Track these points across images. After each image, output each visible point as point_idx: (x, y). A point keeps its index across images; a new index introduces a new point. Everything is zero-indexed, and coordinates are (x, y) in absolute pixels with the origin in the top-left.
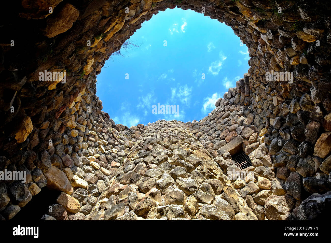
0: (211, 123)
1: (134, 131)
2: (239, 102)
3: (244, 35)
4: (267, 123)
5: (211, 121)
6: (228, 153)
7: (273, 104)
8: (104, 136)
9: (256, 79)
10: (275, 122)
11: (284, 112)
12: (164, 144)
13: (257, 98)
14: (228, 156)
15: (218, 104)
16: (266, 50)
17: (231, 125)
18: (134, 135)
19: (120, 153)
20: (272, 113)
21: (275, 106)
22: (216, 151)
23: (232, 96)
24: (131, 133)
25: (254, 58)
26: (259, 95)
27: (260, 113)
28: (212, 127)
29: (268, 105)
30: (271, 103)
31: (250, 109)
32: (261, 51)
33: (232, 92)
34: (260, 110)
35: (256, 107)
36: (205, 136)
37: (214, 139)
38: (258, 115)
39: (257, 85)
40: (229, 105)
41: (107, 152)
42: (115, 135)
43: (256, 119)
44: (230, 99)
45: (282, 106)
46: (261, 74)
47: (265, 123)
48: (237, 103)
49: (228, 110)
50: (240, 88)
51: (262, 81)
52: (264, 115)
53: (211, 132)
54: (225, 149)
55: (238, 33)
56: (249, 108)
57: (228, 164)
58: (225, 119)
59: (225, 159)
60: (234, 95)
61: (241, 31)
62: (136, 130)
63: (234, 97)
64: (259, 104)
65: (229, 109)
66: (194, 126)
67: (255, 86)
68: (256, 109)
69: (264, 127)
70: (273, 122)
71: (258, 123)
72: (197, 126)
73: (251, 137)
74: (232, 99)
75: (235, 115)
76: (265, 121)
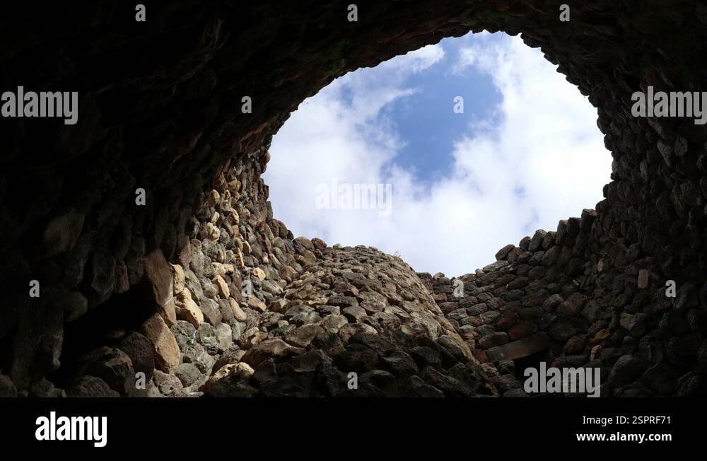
0: (480, 289)
1: (302, 249)
2: (554, 263)
3: (619, 133)
4: (613, 320)
5: (479, 285)
6: (511, 363)
7: (637, 285)
8: (249, 232)
9: (611, 225)
10: (633, 320)
11: (659, 306)
12: (390, 295)
13: (600, 266)
14: (510, 367)
15: (503, 256)
16: (659, 173)
17: (526, 307)
18: (300, 257)
19: (269, 285)
20: (629, 303)
21: (640, 289)
22: (484, 352)
23: (540, 248)
24: (297, 252)
25: (621, 184)
26: (607, 260)
27: (601, 298)
28: (480, 298)
29: (626, 284)
30: (633, 280)
31: (577, 284)
32: (645, 173)
33: (542, 239)
34: (602, 290)
35: (592, 282)
36: (462, 313)
37: (481, 324)
38: (594, 301)
39: (608, 239)
40: (530, 265)
41: (247, 269)
42: (267, 240)
43: (590, 306)
44: (533, 253)
45: (657, 292)
46: (627, 219)
47: (609, 320)
48: (549, 264)
49: (525, 274)
50: (565, 235)
51: (623, 232)
52: (610, 304)
53: (478, 309)
54: (505, 353)
55: (608, 126)
56: (574, 281)
57: (508, 385)
58: (514, 291)
59: (503, 372)
60: (545, 246)
61: (616, 124)
62: (307, 249)
63: (545, 251)
64: (603, 279)
65: (527, 272)
66: (438, 285)
67: (602, 240)
68: (592, 287)
69: (605, 327)
70: (628, 321)
71: (591, 316)
72: (445, 286)
73: (571, 341)
74: (540, 253)
75: (540, 288)
76: (608, 315)
